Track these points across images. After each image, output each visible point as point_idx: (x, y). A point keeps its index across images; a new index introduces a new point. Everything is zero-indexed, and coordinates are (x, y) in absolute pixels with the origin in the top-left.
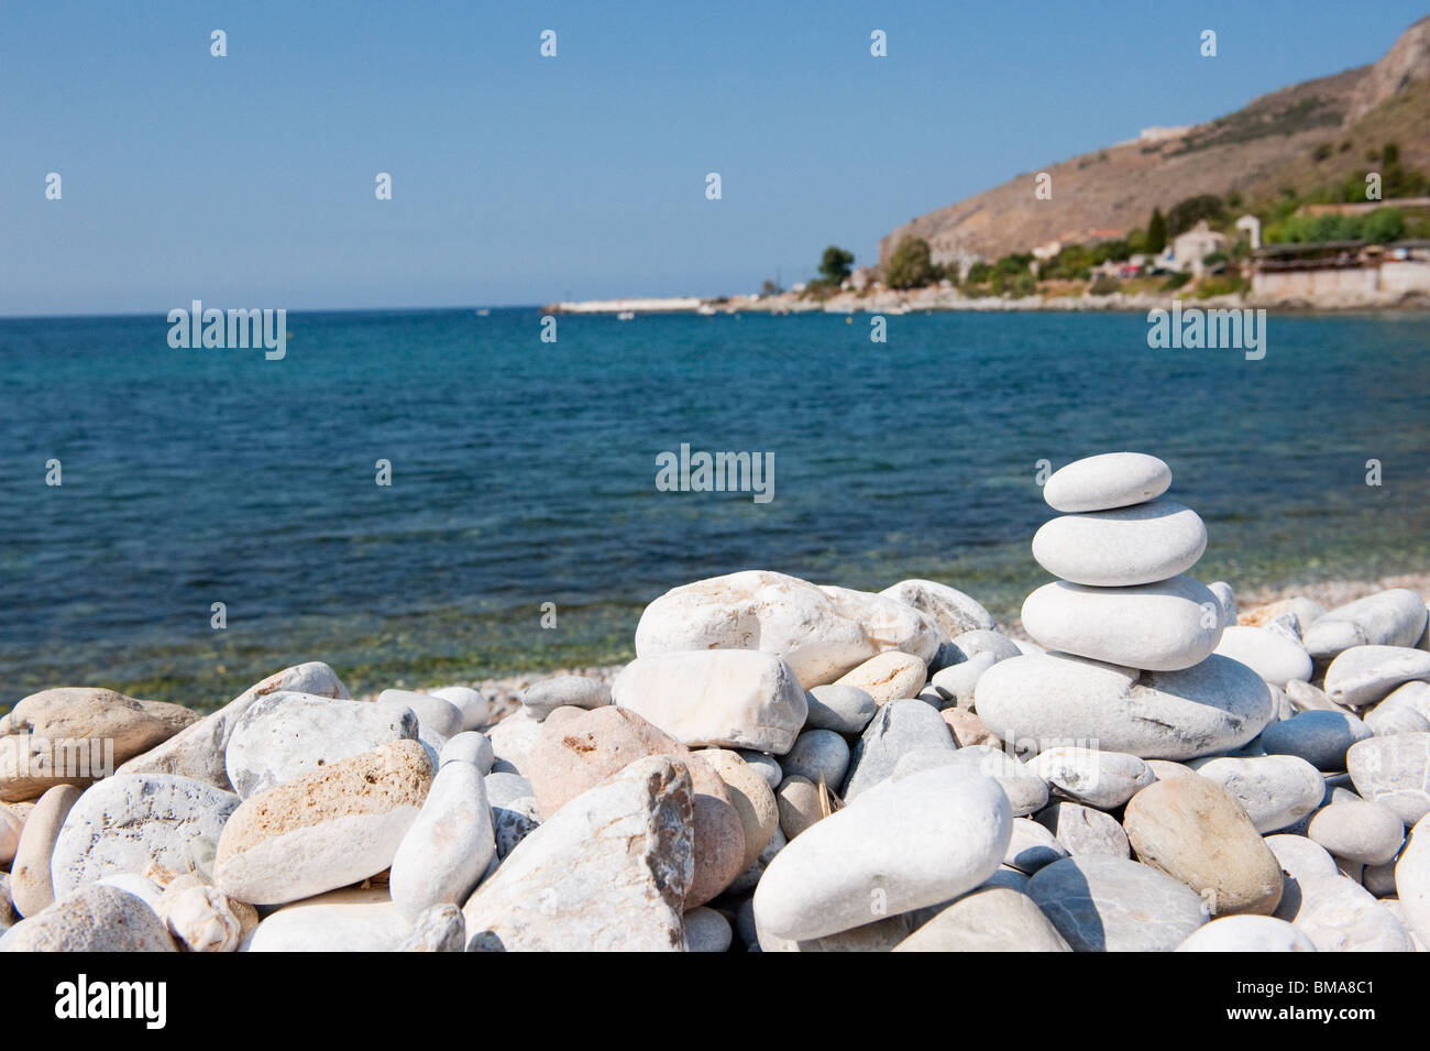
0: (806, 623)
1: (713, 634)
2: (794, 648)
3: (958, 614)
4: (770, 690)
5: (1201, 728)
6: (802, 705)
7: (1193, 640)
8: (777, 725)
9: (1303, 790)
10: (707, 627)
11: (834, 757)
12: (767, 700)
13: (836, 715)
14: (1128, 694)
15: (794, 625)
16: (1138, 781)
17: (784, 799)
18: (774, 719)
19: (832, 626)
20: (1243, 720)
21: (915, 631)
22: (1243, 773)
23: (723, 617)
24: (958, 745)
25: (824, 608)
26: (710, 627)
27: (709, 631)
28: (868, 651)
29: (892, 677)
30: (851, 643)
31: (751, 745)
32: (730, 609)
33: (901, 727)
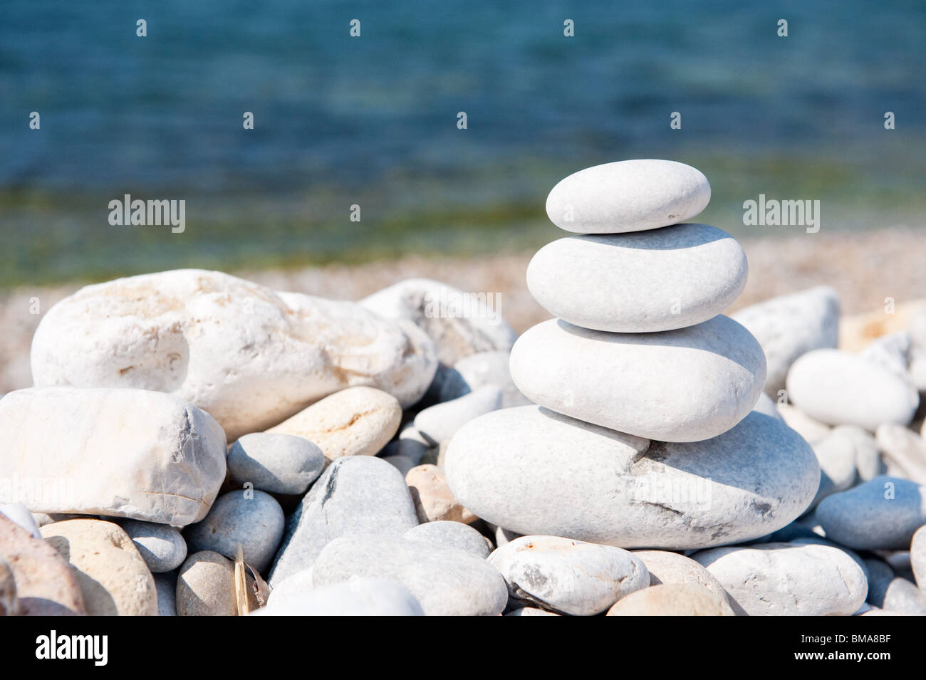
0: (247, 347)
1: (123, 356)
2: (231, 378)
3: (470, 329)
4: (169, 447)
5: (718, 515)
6: (215, 464)
7: (713, 408)
8: (179, 491)
9: (837, 595)
10: (116, 347)
11: (258, 529)
12: (165, 461)
13: (269, 474)
14: (629, 470)
15: (229, 350)
16: (623, 585)
17: (184, 583)
18: (176, 484)
19: (283, 351)
20: (774, 503)
21: (396, 359)
22: (766, 571)
23: (137, 336)
24: (421, 519)
25: (275, 329)
26: (120, 348)
27: (119, 351)
28: (332, 383)
29: (352, 423)
30: (308, 374)
31: (140, 516)
32: (148, 325)
33: (348, 494)
